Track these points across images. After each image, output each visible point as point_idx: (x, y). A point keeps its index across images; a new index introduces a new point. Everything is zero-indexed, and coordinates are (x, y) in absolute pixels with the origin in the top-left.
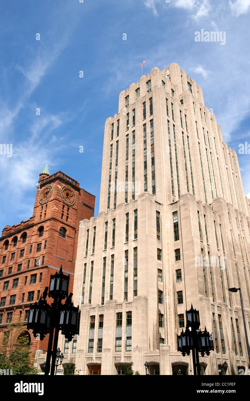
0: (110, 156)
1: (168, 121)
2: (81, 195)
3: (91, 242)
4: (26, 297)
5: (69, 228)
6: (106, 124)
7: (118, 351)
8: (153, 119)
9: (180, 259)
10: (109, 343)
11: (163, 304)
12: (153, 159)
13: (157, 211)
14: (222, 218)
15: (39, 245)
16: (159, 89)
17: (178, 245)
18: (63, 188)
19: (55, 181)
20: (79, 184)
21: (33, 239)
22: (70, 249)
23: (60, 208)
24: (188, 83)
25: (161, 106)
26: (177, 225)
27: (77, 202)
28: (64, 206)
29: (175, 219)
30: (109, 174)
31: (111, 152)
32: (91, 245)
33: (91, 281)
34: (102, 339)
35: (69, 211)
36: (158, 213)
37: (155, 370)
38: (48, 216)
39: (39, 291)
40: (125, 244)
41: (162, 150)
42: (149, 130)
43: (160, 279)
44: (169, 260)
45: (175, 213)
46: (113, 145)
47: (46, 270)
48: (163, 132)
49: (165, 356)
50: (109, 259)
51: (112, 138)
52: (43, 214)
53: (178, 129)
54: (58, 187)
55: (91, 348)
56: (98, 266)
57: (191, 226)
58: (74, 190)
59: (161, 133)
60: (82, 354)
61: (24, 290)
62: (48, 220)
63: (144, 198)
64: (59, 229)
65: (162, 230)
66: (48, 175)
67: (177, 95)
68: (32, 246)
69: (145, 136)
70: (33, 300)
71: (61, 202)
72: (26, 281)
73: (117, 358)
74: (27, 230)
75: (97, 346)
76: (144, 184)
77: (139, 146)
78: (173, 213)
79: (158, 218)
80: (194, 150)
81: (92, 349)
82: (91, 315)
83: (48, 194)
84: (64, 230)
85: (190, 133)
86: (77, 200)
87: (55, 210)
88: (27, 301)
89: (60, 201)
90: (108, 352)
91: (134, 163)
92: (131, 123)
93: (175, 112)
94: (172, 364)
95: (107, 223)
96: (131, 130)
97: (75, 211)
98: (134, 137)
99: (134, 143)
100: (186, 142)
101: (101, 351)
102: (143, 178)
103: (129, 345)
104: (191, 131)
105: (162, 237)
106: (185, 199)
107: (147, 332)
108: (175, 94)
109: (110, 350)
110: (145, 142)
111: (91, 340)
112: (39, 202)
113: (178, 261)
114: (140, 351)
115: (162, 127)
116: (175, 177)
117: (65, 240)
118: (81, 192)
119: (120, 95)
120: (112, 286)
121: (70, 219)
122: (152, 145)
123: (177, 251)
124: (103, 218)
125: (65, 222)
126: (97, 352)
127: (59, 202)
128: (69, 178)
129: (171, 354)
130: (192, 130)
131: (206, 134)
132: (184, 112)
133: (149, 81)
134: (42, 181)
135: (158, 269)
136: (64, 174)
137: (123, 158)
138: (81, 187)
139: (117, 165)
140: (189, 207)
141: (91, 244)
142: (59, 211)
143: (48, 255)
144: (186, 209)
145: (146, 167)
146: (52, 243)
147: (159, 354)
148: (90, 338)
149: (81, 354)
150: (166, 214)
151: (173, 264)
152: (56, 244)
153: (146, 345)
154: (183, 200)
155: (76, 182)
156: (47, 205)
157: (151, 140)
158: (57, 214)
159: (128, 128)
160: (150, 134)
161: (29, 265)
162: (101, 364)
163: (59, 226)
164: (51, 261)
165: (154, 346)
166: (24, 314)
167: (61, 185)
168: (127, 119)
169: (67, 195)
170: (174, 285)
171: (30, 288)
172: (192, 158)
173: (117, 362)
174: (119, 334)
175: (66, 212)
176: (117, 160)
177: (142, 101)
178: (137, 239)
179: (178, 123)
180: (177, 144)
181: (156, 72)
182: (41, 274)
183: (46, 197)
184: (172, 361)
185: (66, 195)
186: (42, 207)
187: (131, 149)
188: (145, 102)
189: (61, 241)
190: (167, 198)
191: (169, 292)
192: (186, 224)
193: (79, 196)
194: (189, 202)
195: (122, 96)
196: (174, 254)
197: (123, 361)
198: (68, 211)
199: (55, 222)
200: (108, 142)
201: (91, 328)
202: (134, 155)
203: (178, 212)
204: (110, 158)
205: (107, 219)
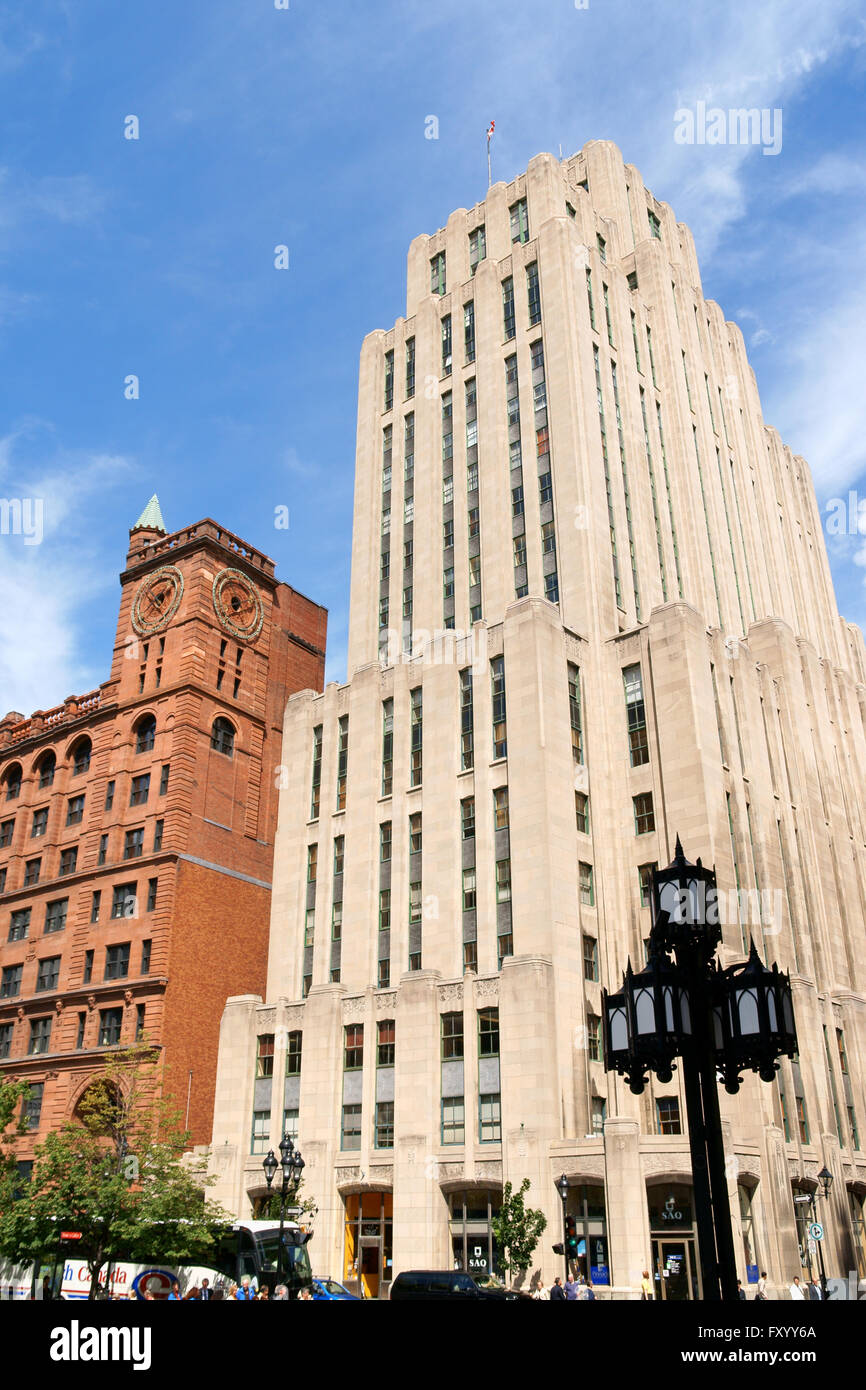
0: (382, 466)
1: (596, 348)
2: (281, 605)
3: (331, 769)
4: (98, 965)
5: (245, 719)
6: (364, 353)
7: (449, 1144)
8: (541, 340)
9: (652, 828)
10: (417, 1114)
11: (598, 981)
12: (546, 482)
13: (569, 662)
14: (784, 689)
15: (141, 781)
16: (561, 231)
17: (645, 778)
18: (220, 581)
19: (192, 556)
20: (272, 565)
21: (116, 760)
22: (248, 795)
23: (210, 652)
24: (650, 214)
25: (570, 292)
26: (641, 710)
27: (268, 631)
28: (224, 644)
29: (629, 689)
30: (382, 532)
31: (388, 454)
32: (330, 783)
33: (338, 905)
34: (392, 1103)
35: (242, 661)
36: (574, 668)
37: (585, 1202)
38: (169, 680)
39: (147, 943)
40: (459, 776)
41: (579, 451)
42: (527, 377)
43: (587, 896)
44: (612, 831)
45: (630, 670)
46: (395, 429)
47: (171, 870)
48: (582, 385)
49: (625, 1155)
50: (403, 830)
51: (389, 404)
52: (150, 673)
53: (627, 377)
54: (202, 576)
55: (350, 1133)
56: (363, 854)
57: (692, 716)
58: (256, 587)
59: (575, 389)
60: (320, 1156)
61: (92, 940)
62: (169, 693)
63: (528, 615)
64: (210, 724)
65: (589, 726)
66: (161, 534)
67: (617, 255)
68: (112, 783)
69: (514, 400)
70: (125, 972)
71: (214, 631)
72: (96, 909)
73: (449, 1167)
74: (92, 730)
75: (373, 1127)
76: (513, 570)
77: (493, 432)
78: (625, 670)
79: (573, 687)
80: (681, 451)
81: (357, 1136)
82: (347, 1023)
83: (166, 599)
84: (225, 727)
85: (666, 392)
86: (268, 622)
87: (195, 657)
88: (106, 979)
89: (211, 627)
90: (418, 1145)
91: (474, 494)
92: (461, 350)
93: (617, 315)
94: (648, 1180)
95: (388, 703)
96: (460, 375)
97: (261, 660)
98: (472, 400)
99: (472, 422)
100: (652, 423)
101: (391, 1144)
102: (511, 547)
103: (490, 1121)
104: (667, 387)
105: (587, 753)
106: (667, 621)
107: (556, 1079)
108: (610, 251)
109: (423, 1141)
110: (514, 419)
111: (352, 1109)
112: (134, 629)
113: (647, 835)
114: (532, 1140)
115: (576, 369)
116: (623, 545)
117: (231, 764)
118: (281, 591)
119: (411, 252)
120: (416, 921)
121: (244, 688)
122: (543, 431)
123: (643, 802)
124: (374, 687)
125: (231, 700)
126: (376, 1148)
127: (207, 630)
128: (240, 544)
129: (644, 1149)
130: (672, 381)
131: (714, 396)
132: (643, 317)
133: (519, 202)
134: (140, 554)
135: (580, 863)
136: (221, 531)
137: (435, 474)
138: (279, 575)
139: (409, 499)
140: (684, 648)
141: (331, 777)
142: (209, 661)
143: (176, 817)
144: (672, 658)
145: (519, 508)
146: (188, 774)
147: (601, 1150)
148: (345, 1103)
149: (317, 1156)
150: (599, 672)
151: (629, 845)
152: (200, 777)
153: (552, 1122)
154: (661, 624)
155: (264, 560)
156: (162, 641)
157: (536, 412)
158: (202, 669)
159: (448, 370)
160: (532, 391)
161: (103, 852)
162: (392, 1188)
163: (211, 713)
164: (186, 837)
165: (576, 1122)
166: (93, 1025)
167: (214, 570)
168: (445, 338)
169: (236, 603)
170: (633, 916)
171: (111, 931)
172: (674, 480)
173: (451, 1179)
174: (454, 1085)
175: (233, 664)
176: (410, 482)
177: (499, 272)
178: (504, 759)
179: (626, 358)
180: (626, 428)
181: (546, 171)
182: (153, 882)
183: (159, 611)
184: (645, 1170)
185: (229, 603)
186: (146, 647)
187: (462, 445)
188: (510, 278)
189: (219, 767)
190: (603, 619)
191: (616, 943)
192: (673, 708)
193: (275, 608)
194: (682, 630)
195: (420, 254)
196: (630, 811)
197: (471, 1174)
198: (238, 662)
199: (195, 699)
200: (375, 419)
201: (351, 1068)
202: (473, 467)
203: (645, 666)
204: (383, 477)
205: (387, 688)
